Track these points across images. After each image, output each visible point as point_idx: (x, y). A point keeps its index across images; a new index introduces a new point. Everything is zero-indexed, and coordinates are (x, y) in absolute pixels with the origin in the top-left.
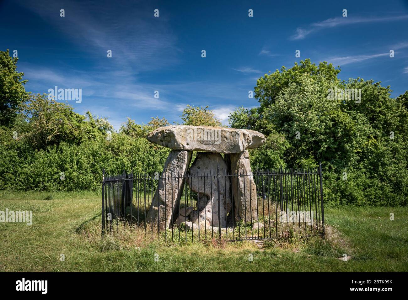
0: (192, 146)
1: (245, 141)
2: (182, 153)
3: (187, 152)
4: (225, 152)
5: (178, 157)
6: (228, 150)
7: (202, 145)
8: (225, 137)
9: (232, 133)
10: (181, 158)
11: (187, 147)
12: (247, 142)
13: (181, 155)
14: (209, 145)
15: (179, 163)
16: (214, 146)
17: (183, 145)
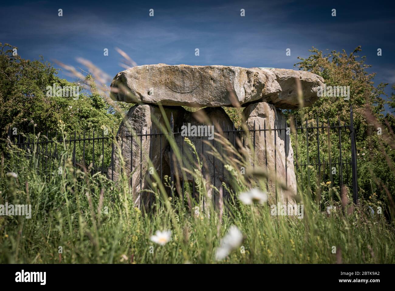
0: (157, 96)
1: (249, 84)
2: (140, 108)
3: (148, 106)
4: (211, 103)
5: (134, 114)
6: (218, 100)
7: (174, 94)
8: (212, 79)
9: (223, 71)
10: (139, 116)
11: (148, 98)
12: (254, 86)
13: (138, 111)
14: (185, 93)
15: (137, 124)
16: (194, 95)
17: (140, 94)
